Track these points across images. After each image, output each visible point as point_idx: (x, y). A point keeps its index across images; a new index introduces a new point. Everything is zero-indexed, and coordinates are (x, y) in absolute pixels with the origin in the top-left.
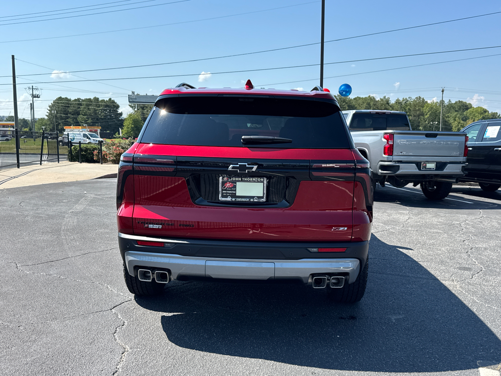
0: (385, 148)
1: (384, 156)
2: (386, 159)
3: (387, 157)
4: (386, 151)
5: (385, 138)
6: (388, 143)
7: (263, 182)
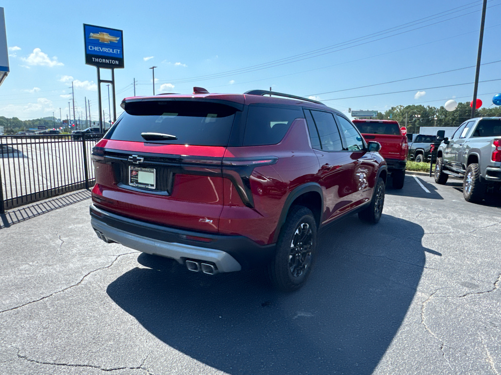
0: (493, 153)
1: (492, 161)
2: (493, 165)
3: (494, 163)
4: (495, 157)
5: (494, 143)
6: (496, 149)
7: (153, 172)
